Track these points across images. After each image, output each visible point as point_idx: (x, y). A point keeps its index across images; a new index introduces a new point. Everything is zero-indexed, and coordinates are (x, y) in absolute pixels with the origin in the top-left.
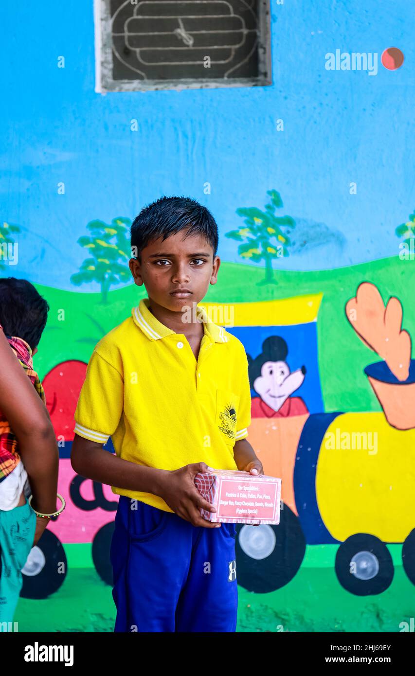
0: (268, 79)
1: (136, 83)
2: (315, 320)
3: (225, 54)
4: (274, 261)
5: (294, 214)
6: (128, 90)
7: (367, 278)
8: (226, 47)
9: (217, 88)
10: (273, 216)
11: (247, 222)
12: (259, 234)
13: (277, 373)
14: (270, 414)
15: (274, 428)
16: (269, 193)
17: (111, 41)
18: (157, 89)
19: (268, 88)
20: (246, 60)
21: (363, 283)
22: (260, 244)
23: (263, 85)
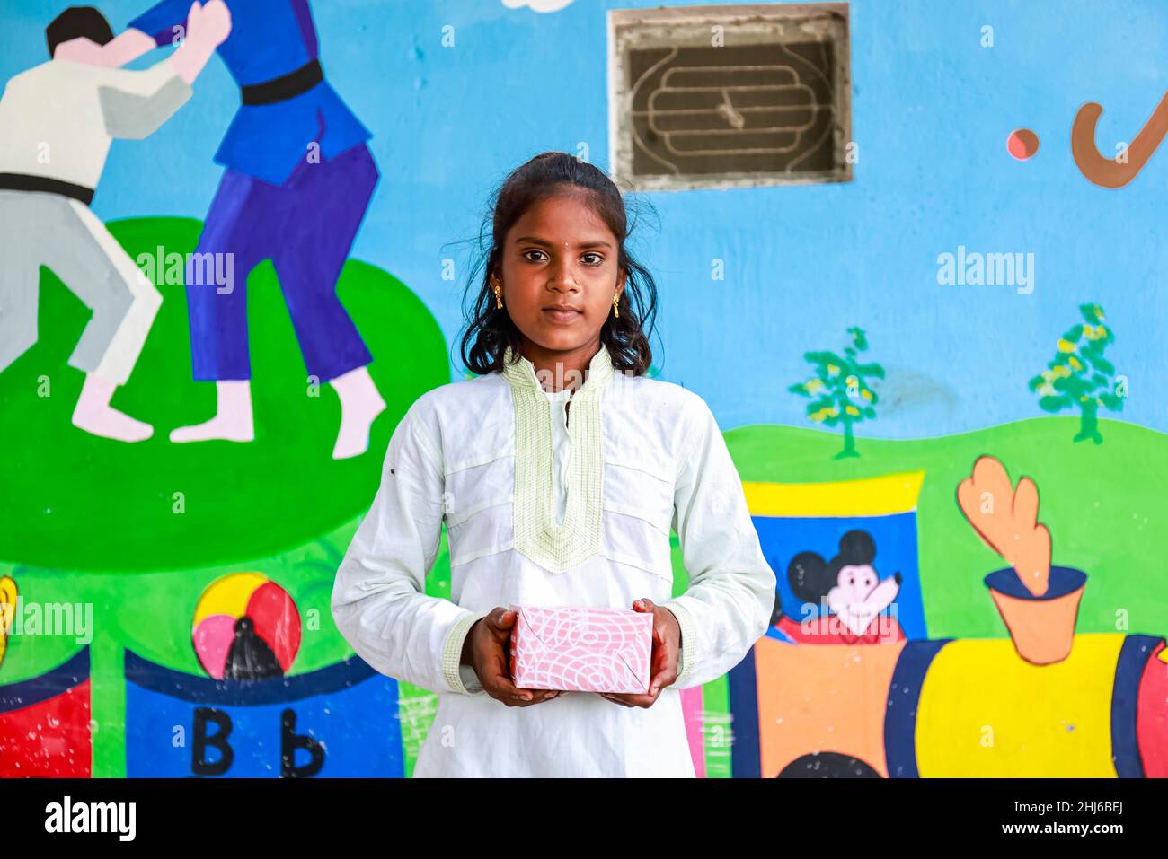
0: (847, 173)
1: (664, 180)
2: (914, 508)
3: (787, 139)
4: (855, 426)
5: (884, 362)
6: (653, 189)
7: (988, 451)
8: (789, 129)
9: (775, 186)
10: (854, 362)
11: (818, 371)
12: (835, 388)
13: (860, 581)
14: (851, 640)
15: (857, 659)
16: (850, 331)
17: (630, 124)
18: (693, 188)
19: (848, 186)
20: (817, 147)
21: (981, 457)
22: (837, 402)
23: (841, 181)
